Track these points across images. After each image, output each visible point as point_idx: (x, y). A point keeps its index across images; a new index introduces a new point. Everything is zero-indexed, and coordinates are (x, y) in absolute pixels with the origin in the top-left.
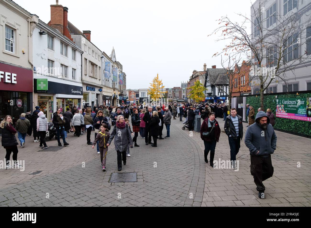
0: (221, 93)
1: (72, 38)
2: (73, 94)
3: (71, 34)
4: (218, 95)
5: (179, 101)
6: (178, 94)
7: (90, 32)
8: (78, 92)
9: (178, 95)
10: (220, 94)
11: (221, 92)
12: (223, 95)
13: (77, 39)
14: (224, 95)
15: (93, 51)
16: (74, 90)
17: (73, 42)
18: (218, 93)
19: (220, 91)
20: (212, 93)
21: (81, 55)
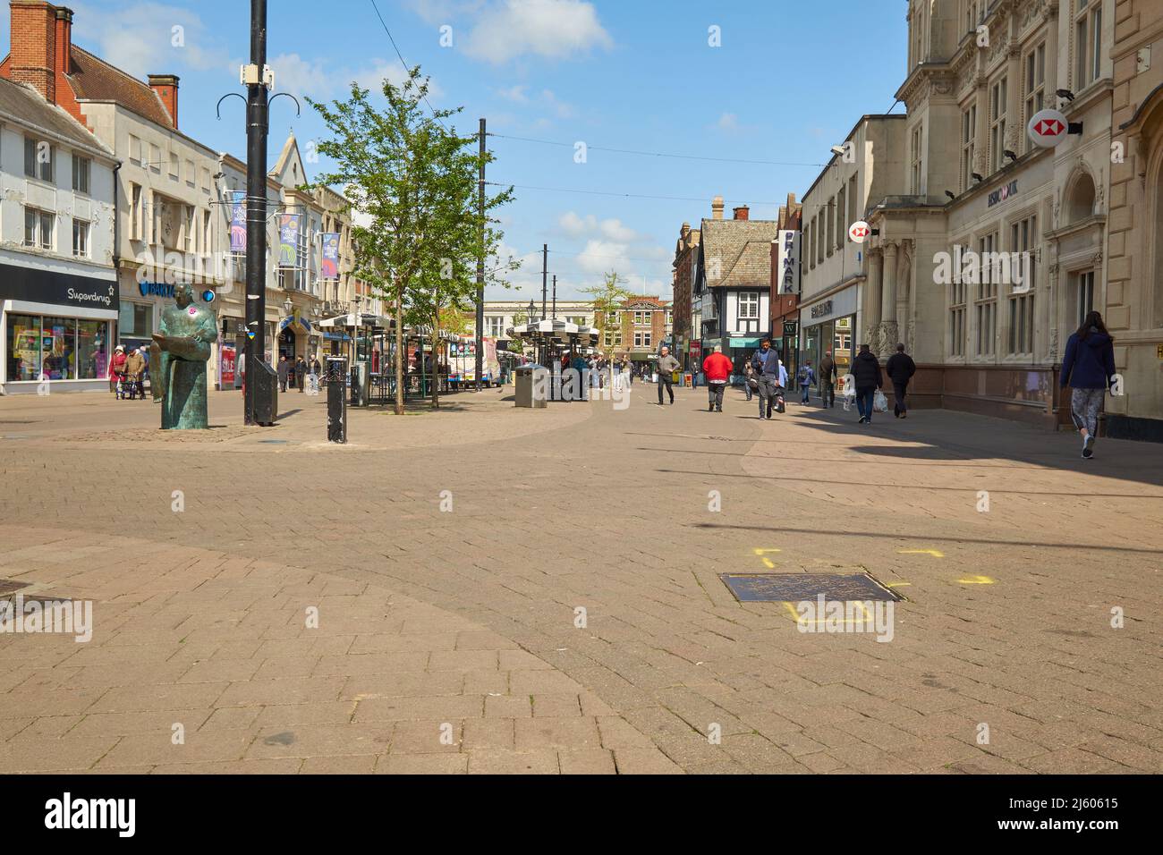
0: (748, 321)
1: (82, 113)
2: (75, 303)
3: (81, 100)
4: (738, 330)
5: (649, 357)
6: (649, 329)
7: (176, 79)
8: (98, 299)
9: (649, 332)
10: (743, 325)
11: (748, 317)
12: (755, 330)
13: (99, 117)
14: (761, 331)
15: (173, 155)
16: (77, 291)
17: (86, 126)
18: (738, 320)
19: (744, 312)
20: (716, 321)
21: (115, 173)
